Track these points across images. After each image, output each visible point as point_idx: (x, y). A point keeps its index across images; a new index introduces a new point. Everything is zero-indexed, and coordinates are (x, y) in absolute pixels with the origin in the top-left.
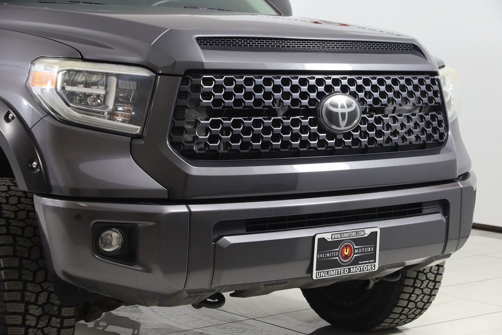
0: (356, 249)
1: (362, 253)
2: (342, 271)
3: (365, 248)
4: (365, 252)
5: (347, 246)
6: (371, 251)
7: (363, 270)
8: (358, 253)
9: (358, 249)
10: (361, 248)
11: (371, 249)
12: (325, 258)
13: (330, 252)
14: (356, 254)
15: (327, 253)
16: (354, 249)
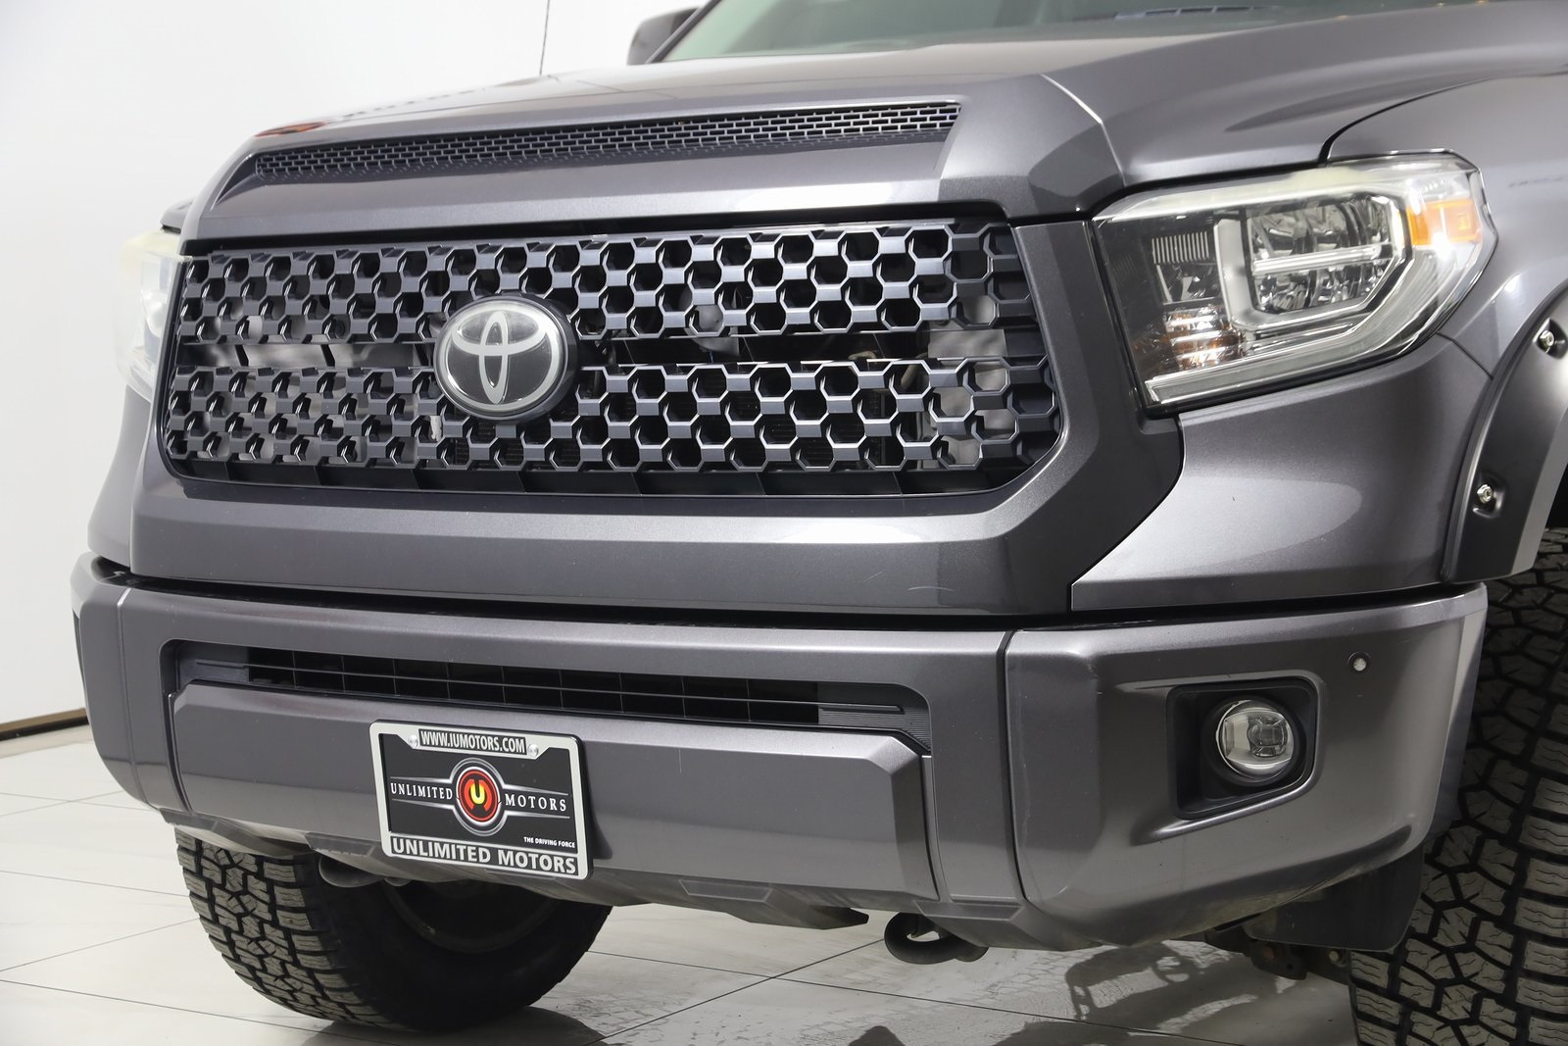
0: (510, 792)
1: (527, 809)
2: (470, 854)
3: (538, 796)
4: (537, 809)
5: (477, 778)
6: (558, 812)
7: (539, 868)
8: (517, 808)
9: (517, 793)
10: (527, 794)
11: (558, 805)
12: (412, 798)
13: (426, 784)
14: (510, 808)
15: (417, 784)
16: (503, 792)
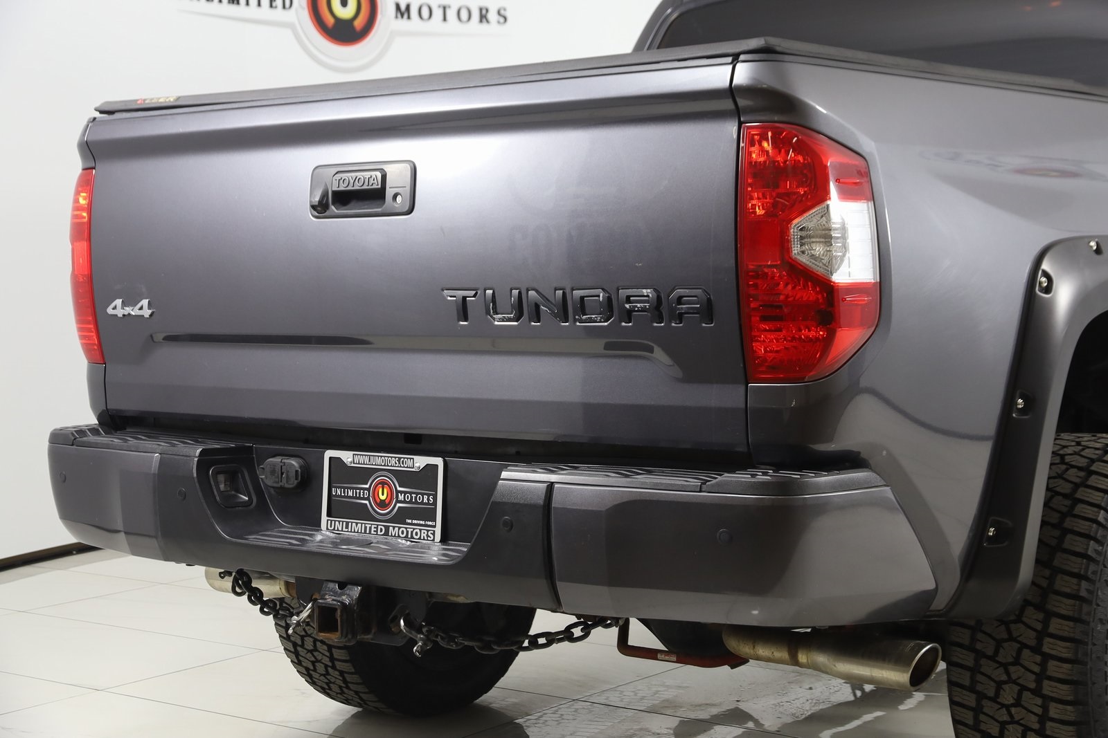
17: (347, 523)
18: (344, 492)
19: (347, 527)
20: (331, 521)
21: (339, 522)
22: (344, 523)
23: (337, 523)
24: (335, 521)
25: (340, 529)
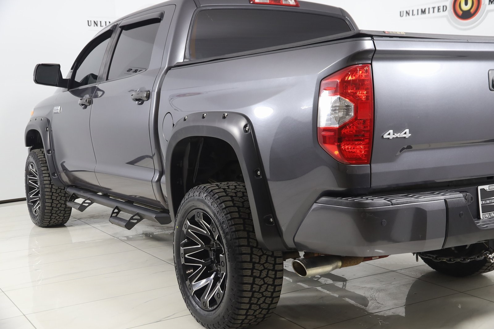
17: (490, 214)
18: (486, 202)
19: (490, 215)
20: (484, 214)
21: (487, 214)
22: (489, 214)
23: (486, 215)
24: (485, 214)
25: (488, 217)
